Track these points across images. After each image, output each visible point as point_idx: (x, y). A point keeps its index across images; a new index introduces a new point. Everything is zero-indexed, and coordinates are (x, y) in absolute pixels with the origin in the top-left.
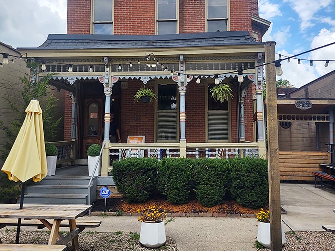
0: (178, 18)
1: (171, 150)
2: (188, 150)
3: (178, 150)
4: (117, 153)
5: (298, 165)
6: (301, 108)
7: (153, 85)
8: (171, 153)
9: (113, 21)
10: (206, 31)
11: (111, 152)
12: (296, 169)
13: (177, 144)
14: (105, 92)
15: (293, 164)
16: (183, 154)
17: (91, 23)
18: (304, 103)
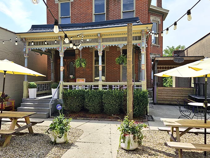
0: (105, 12)
1: (94, 86)
2: (103, 86)
3: (98, 86)
4: (67, 88)
5: (175, 95)
6: (177, 62)
7: (92, 51)
8: (94, 88)
9: (70, 16)
10: (122, 18)
11: (64, 87)
12: (174, 97)
13: (97, 83)
14: (60, 56)
15: (173, 95)
16: (100, 88)
17: (59, 18)
18: (179, 59)
